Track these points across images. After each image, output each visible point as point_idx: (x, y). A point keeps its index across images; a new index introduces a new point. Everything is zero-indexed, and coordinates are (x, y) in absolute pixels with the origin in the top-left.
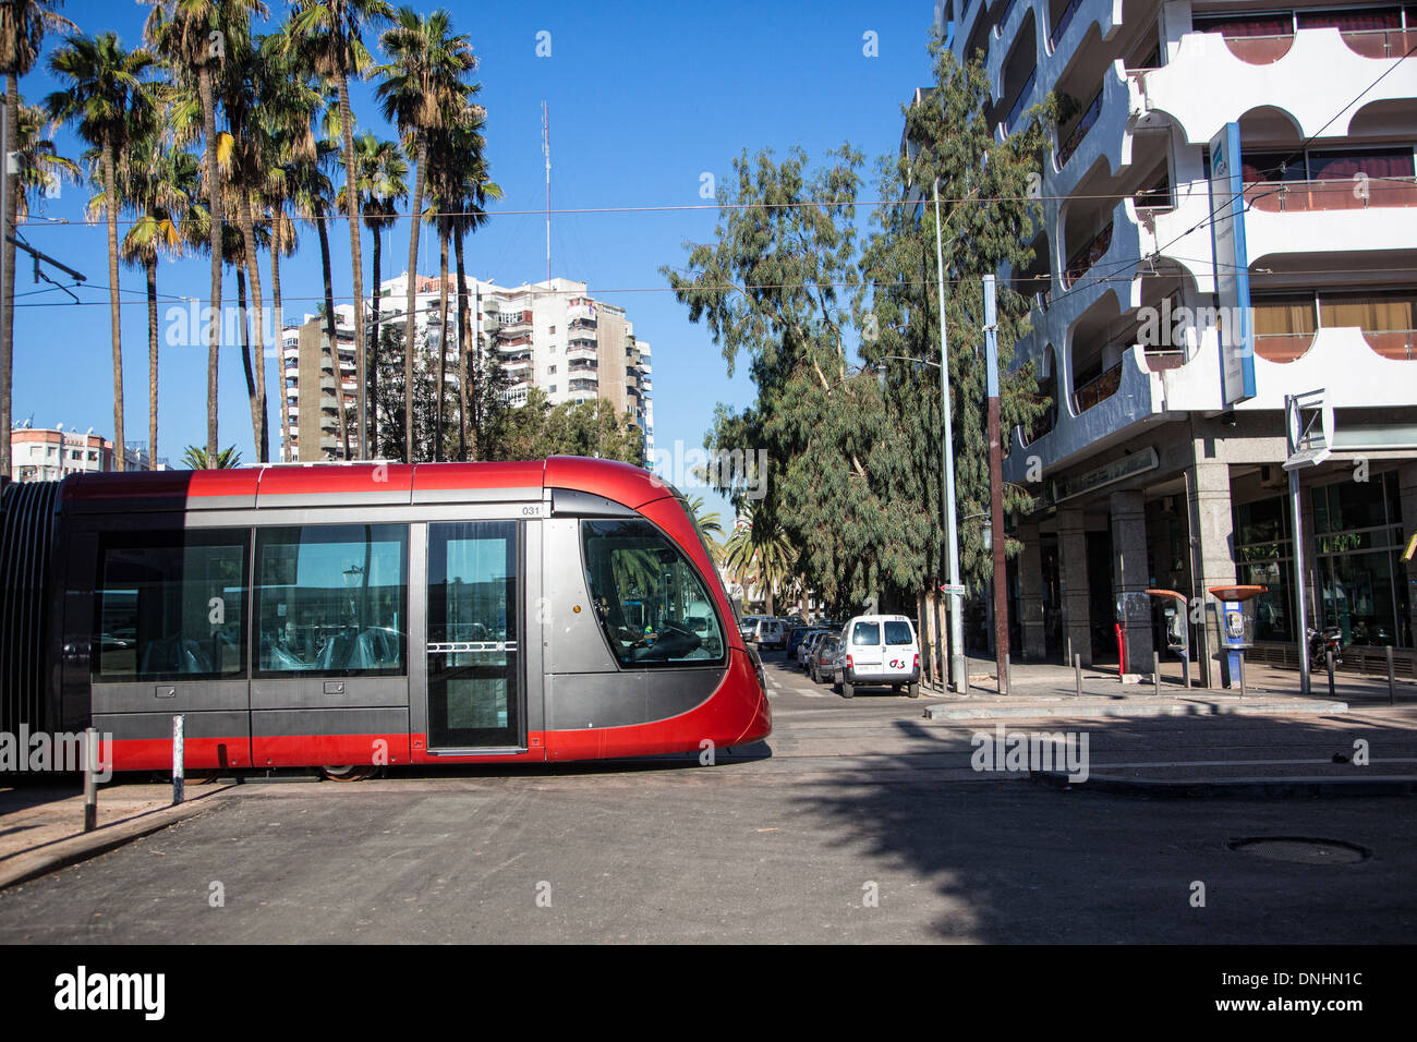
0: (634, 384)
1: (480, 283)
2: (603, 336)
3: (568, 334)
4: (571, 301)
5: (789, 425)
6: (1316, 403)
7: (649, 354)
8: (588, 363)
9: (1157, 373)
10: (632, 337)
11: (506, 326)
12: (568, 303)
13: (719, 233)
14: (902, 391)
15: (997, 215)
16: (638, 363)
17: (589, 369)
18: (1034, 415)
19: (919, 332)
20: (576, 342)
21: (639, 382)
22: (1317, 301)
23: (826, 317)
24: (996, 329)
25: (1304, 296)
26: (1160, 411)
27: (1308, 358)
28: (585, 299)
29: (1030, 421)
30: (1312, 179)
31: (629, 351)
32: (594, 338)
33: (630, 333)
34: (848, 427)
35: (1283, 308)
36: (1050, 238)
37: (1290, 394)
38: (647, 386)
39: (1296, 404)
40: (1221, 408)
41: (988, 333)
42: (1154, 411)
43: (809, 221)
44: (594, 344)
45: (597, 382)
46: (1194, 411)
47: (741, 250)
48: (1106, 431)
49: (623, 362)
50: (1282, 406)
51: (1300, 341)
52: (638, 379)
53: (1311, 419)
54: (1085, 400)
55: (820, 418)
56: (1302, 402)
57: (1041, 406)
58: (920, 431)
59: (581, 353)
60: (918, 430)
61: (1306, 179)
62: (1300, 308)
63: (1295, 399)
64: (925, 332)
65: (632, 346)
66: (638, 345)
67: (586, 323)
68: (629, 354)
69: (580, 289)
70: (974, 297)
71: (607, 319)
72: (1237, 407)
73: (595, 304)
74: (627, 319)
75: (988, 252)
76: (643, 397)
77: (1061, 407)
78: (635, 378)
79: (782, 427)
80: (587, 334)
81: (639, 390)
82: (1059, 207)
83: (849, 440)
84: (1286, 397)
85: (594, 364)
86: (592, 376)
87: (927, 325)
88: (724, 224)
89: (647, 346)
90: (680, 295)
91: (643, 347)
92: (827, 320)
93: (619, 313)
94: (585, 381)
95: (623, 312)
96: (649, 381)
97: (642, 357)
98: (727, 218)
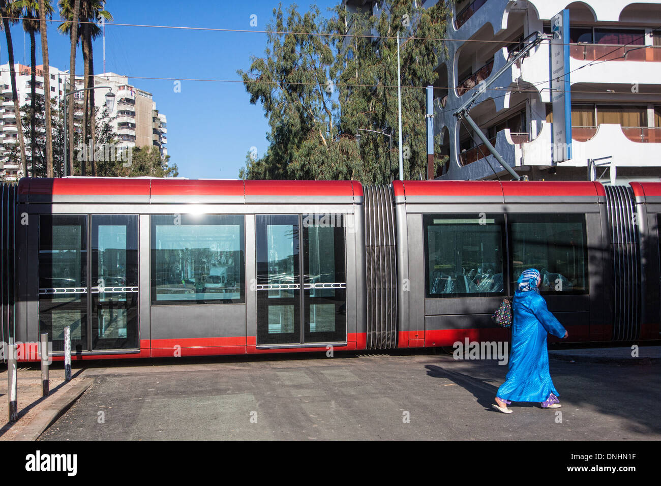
0: (157, 139)
1: (61, 72)
2: (139, 109)
3: (117, 107)
4: (119, 87)
5: (303, 166)
6: (606, 164)
7: (166, 122)
8: (130, 125)
9: (518, 145)
10: (156, 111)
11: (77, 99)
12: (118, 88)
13: (268, 52)
14: (367, 149)
15: (424, 52)
16: (159, 127)
17: (131, 129)
18: (438, 165)
19: (380, 116)
20: (123, 112)
21: (160, 138)
22: (596, 109)
23: (325, 105)
24: (433, 117)
25: (590, 107)
26: (520, 165)
27: (594, 140)
28: (128, 87)
29: (436, 169)
30: (596, 43)
31: (154, 119)
32: (133, 110)
33: (154, 108)
34: (341, 168)
35: (579, 112)
36: (448, 67)
37: (590, 158)
38: (164, 140)
39: (594, 164)
40: (551, 165)
41: (429, 119)
42: (516, 165)
43: (318, 48)
44: (133, 114)
45: (135, 136)
46: (534, 166)
47: (282, 63)
48: (483, 175)
49: (151, 126)
50: (585, 164)
51: (590, 130)
52: (160, 136)
53: (603, 172)
54: (467, 159)
55: (323, 163)
56: (597, 163)
57: (442, 160)
58: (379, 172)
59: (125, 119)
60: (378, 171)
61: (592, 43)
62: (586, 113)
63: (594, 161)
64: (384, 116)
65: (156, 116)
66: (160, 116)
67: (128, 101)
68: (154, 121)
69: (124, 81)
70: (408, 98)
71: (141, 99)
72: (559, 164)
73: (134, 90)
74: (153, 100)
75: (419, 73)
76: (162, 147)
77: (452, 161)
78: (158, 136)
79: (298, 167)
80: (128, 108)
81: (159, 143)
82: (456, 50)
83: (340, 176)
84: (589, 160)
85: (133, 126)
86: (132, 133)
87: (385, 112)
88: (271, 46)
89: (164, 117)
90: (248, 87)
91: (162, 117)
92: (325, 107)
93: (148, 96)
94: (128, 136)
95: (151, 95)
96: (165, 138)
97: (161, 123)
98: (273, 44)
